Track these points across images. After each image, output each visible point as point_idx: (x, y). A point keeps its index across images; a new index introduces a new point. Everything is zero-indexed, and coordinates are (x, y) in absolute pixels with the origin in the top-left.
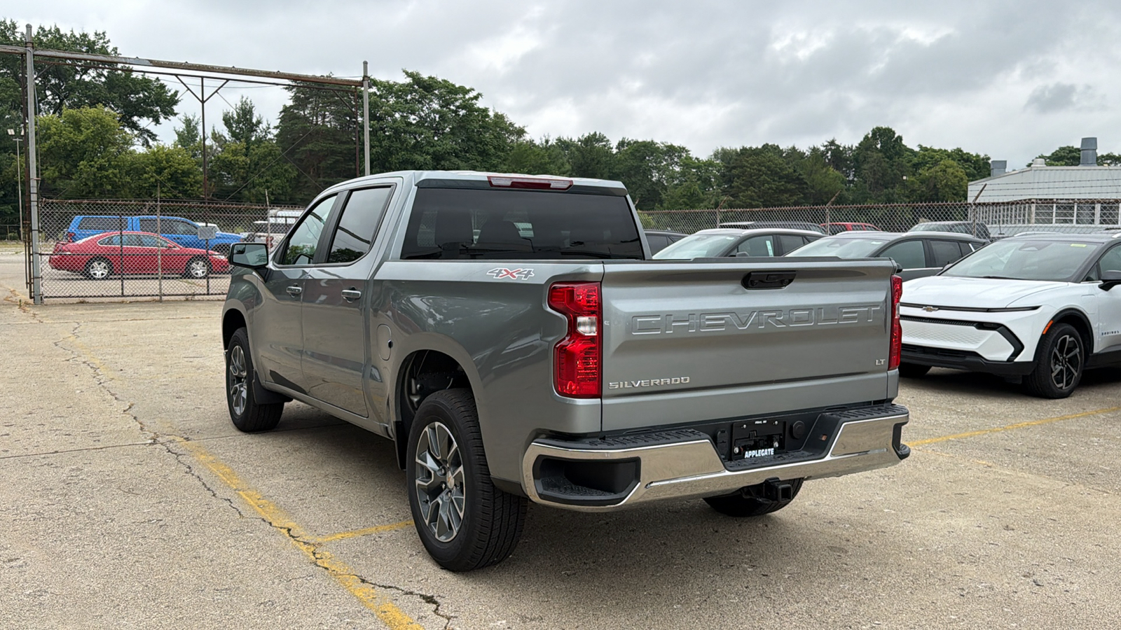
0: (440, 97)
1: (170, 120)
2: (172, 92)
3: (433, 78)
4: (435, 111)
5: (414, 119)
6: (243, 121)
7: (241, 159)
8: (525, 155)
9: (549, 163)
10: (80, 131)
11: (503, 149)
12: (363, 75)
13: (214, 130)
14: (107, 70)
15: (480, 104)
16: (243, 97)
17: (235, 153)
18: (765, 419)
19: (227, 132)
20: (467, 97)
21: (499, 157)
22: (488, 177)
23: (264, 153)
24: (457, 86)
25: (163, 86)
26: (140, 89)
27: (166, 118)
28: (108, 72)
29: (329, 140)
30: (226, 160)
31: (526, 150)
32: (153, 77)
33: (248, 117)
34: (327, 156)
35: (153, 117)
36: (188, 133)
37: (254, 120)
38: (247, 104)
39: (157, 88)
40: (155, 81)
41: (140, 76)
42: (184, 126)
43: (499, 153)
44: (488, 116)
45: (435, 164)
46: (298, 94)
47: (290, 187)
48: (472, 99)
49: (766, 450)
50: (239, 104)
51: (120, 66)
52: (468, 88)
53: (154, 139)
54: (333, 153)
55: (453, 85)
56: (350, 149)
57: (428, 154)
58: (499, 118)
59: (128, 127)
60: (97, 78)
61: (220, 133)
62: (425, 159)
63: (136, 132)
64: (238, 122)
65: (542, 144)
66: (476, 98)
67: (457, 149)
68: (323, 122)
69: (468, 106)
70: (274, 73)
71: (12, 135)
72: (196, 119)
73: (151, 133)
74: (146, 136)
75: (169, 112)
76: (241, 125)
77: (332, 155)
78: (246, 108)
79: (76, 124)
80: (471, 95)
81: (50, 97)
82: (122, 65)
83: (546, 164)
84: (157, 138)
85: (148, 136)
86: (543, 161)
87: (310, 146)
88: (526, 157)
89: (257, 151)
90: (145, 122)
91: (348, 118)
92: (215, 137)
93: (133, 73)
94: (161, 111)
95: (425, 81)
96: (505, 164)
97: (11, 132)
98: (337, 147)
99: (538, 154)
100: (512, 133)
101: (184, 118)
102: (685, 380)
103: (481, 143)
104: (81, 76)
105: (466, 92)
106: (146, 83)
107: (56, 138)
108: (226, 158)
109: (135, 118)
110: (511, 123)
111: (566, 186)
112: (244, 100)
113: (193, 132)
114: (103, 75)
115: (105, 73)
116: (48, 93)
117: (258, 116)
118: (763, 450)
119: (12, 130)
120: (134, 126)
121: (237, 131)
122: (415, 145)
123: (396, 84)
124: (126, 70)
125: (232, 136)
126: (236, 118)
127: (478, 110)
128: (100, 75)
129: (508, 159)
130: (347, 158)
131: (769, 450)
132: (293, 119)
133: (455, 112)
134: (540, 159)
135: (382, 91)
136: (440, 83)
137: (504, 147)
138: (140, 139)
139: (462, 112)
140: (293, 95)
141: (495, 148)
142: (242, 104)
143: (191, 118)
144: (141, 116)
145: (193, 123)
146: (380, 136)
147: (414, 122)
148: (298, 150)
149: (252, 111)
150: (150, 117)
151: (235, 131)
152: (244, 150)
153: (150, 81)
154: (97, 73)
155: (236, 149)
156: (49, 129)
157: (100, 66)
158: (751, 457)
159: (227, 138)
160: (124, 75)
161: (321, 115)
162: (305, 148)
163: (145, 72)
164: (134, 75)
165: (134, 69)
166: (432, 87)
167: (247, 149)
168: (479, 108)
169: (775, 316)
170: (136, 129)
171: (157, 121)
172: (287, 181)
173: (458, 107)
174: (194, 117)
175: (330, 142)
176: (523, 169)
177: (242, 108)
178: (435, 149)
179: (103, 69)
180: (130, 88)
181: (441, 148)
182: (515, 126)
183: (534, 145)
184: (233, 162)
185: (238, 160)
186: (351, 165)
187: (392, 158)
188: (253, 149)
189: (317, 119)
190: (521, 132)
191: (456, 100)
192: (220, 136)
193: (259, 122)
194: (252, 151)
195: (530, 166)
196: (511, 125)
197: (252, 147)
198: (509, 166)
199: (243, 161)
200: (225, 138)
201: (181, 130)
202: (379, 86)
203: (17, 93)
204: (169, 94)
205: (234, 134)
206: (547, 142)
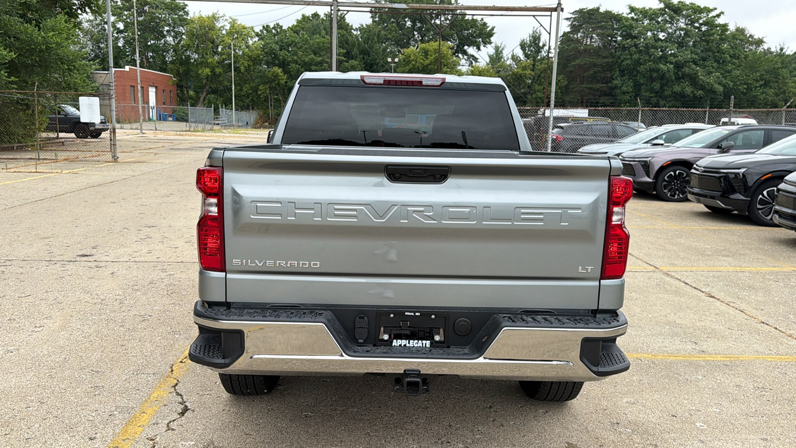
0: (686, 17)
1: (487, 47)
2: (490, 28)
3: (682, 2)
4: (682, 29)
5: (663, 36)
6: (533, 45)
7: (528, 73)
8: (759, 62)
9: (782, 68)
10: (427, 58)
11: (738, 57)
12: (557, 3)
13: (513, 53)
14: (451, 15)
15: (721, 21)
16: (534, 28)
17: (524, 68)
18: (418, 312)
19: (522, 54)
20: (710, 15)
21: (733, 64)
22: (362, 76)
23: (544, 68)
24: (702, 7)
25: (485, 24)
26: (470, 27)
27: (484, 46)
28: (451, 17)
29: (593, 56)
30: (518, 74)
31: (760, 57)
32: (479, 18)
33: (537, 42)
34: (590, 68)
35: (477, 46)
36: (496, 56)
37: (541, 44)
38: (537, 33)
39: (481, 25)
40: (480, 21)
41: (470, 17)
42: (494, 51)
43: (734, 60)
44: (727, 30)
45: (676, 71)
46: (574, 23)
47: (561, 93)
48: (714, 17)
49: (420, 341)
50: (531, 33)
51: (458, 12)
52: (711, 8)
53: (476, 61)
54: (595, 65)
55: (699, 7)
56: (608, 62)
57: (671, 63)
58: (740, 31)
59: (461, 53)
60: (444, 22)
61: (517, 55)
62: (668, 67)
63: (465, 57)
64: (530, 46)
65: (777, 52)
66: (718, 16)
67: (696, 58)
68: (591, 42)
69: (710, 23)
70: (490, 7)
71: (390, 62)
72: (502, 46)
73: (475, 57)
74: (471, 59)
75: (487, 42)
76: (531, 48)
77: (594, 67)
78: (536, 36)
79: (426, 53)
80: (714, 14)
81: (416, 36)
82: (460, 11)
83: (778, 68)
84: (478, 60)
85: (473, 59)
86: (776, 66)
87: (578, 61)
88: (759, 64)
89: (539, 67)
90: (471, 50)
91: (610, 38)
92: (514, 58)
93: (467, 16)
94: (482, 41)
95: (674, 5)
96: (738, 70)
97: (389, 60)
98: (599, 61)
99: (772, 61)
100: (751, 44)
101: (495, 45)
102: (316, 265)
103: (718, 52)
104: (435, 20)
105: (709, 10)
106: (474, 22)
107: (414, 63)
108: (518, 72)
109: (466, 47)
110: (751, 35)
111: (439, 83)
112: (535, 30)
113: (500, 55)
114: (448, 19)
115: (449, 18)
116: (416, 33)
117: (544, 41)
118: (416, 341)
119: (390, 59)
120: (465, 53)
121: (529, 53)
122: (661, 57)
123: (650, 9)
124: (462, 15)
125: (525, 57)
126: (529, 43)
127: (719, 25)
128: (446, 19)
129: (741, 65)
130: (606, 69)
131: (424, 342)
132: (568, 41)
133: (699, 28)
134: (774, 65)
135: (639, 16)
136: (688, 5)
137: (739, 55)
138: (467, 62)
139: (704, 28)
140: (570, 23)
141: (731, 56)
142: (533, 33)
143: (499, 45)
144: (469, 46)
145: (500, 49)
146: (632, 50)
147: (663, 38)
148: (569, 65)
149: (540, 38)
150: (474, 46)
151: (527, 53)
152: (531, 66)
153: (476, 20)
154: (445, 18)
155: (526, 66)
156: (410, 57)
157: (447, 12)
158: (400, 345)
159: (522, 58)
160: (461, 17)
161: (589, 37)
162: (575, 63)
163: (473, 15)
164: (467, 17)
165: (467, 13)
166: (680, 9)
167: (534, 65)
168: (719, 24)
169: (422, 211)
170: (466, 55)
171: (479, 49)
172: (559, 88)
173: (701, 24)
174: (502, 44)
175: (593, 57)
176: (756, 73)
177: (533, 36)
178: (677, 59)
179: (448, 14)
180: (464, 26)
181: (682, 58)
182: (755, 37)
183: (771, 53)
184: (522, 75)
185: (526, 74)
186: (608, 74)
187: (640, 67)
188: (538, 66)
189: (587, 40)
190: (760, 42)
191: (700, 18)
192: (517, 57)
193: (544, 45)
194: (536, 67)
195: (763, 71)
196: (751, 36)
197: (537, 64)
198: (743, 71)
199: (529, 74)
200: (520, 58)
201: (492, 54)
202: (637, 12)
203: (397, 35)
204: (488, 29)
205: (526, 55)
206: (782, 49)
